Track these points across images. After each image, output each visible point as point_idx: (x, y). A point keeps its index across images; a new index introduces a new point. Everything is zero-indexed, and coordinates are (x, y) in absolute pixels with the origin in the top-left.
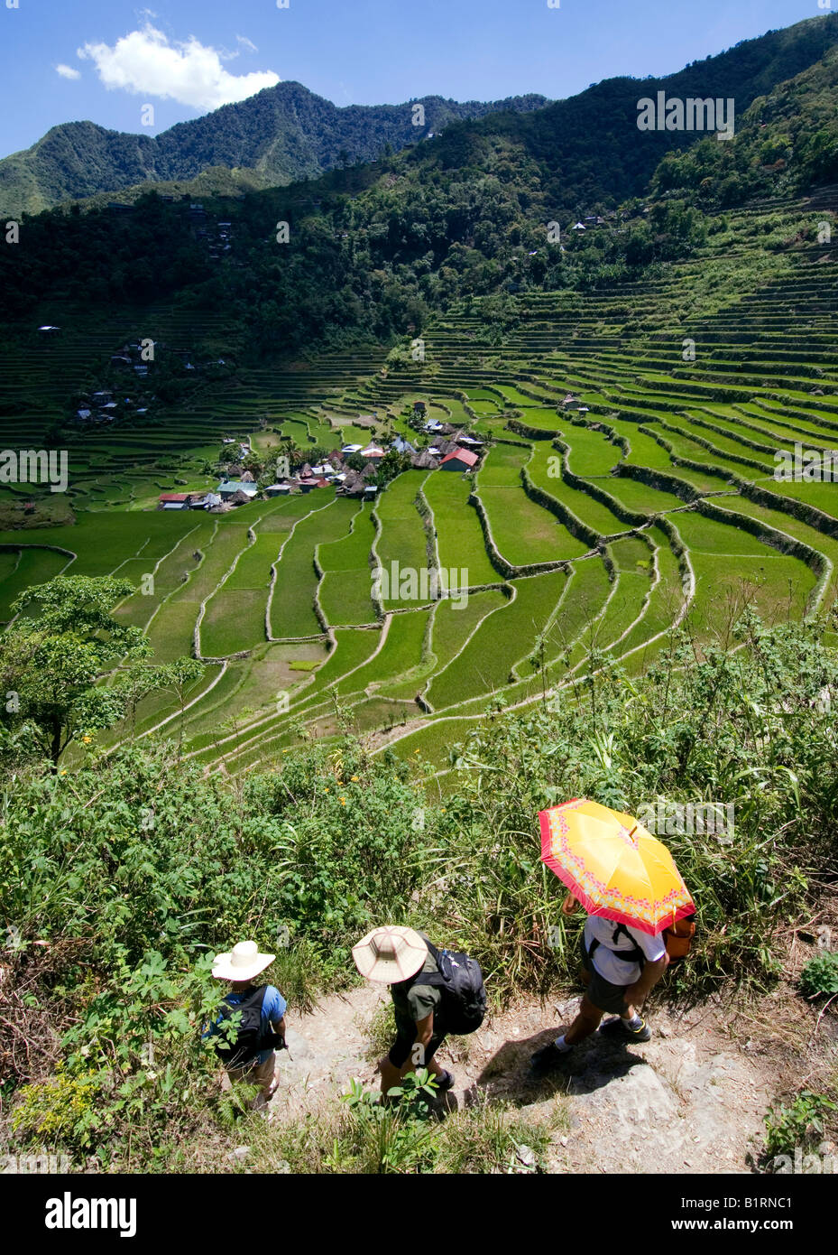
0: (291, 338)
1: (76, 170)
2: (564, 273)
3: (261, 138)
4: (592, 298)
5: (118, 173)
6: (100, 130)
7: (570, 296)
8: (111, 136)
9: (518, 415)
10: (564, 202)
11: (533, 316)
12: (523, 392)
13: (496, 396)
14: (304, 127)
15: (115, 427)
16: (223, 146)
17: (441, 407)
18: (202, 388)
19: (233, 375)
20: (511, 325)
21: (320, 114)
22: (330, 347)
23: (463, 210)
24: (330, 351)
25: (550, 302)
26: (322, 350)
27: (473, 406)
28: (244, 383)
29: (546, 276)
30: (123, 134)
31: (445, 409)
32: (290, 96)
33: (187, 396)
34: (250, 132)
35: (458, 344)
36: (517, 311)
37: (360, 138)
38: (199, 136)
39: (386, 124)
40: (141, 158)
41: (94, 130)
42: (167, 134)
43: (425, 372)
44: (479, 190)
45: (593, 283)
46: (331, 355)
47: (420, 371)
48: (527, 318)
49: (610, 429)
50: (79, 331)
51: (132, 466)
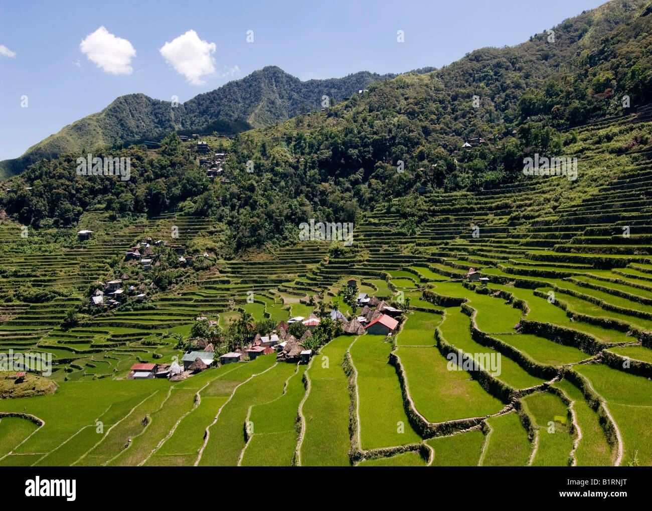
0: (259, 234)
1: (129, 125)
2: (459, 179)
3: (251, 102)
4: (482, 197)
5: (157, 127)
6: (148, 99)
7: (466, 195)
8: (155, 104)
9: (431, 287)
10: (454, 131)
11: (438, 212)
12: (435, 271)
13: (413, 275)
14: (279, 94)
15: (119, 310)
16: (227, 108)
17: (370, 285)
18: (189, 276)
19: (214, 265)
20: (422, 218)
21: (290, 86)
22: (287, 242)
23: (383, 139)
24: (288, 245)
25: (450, 201)
26: (282, 244)
27: (394, 283)
28: (221, 272)
29: (446, 181)
30: (163, 102)
31: (373, 287)
32: (271, 75)
33: (177, 283)
34: (244, 99)
35: (382, 235)
36: (426, 208)
37: (316, 101)
38: (212, 102)
39: (333, 91)
40: (173, 117)
41: (144, 99)
42: (191, 101)
43: (358, 258)
44: (394, 125)
45: (481, 185)
46: (287, 248)
47: (354, 257)
48: (434, 213)
49: (509, 295)
50: (107, 234)
51: (125, 344)
